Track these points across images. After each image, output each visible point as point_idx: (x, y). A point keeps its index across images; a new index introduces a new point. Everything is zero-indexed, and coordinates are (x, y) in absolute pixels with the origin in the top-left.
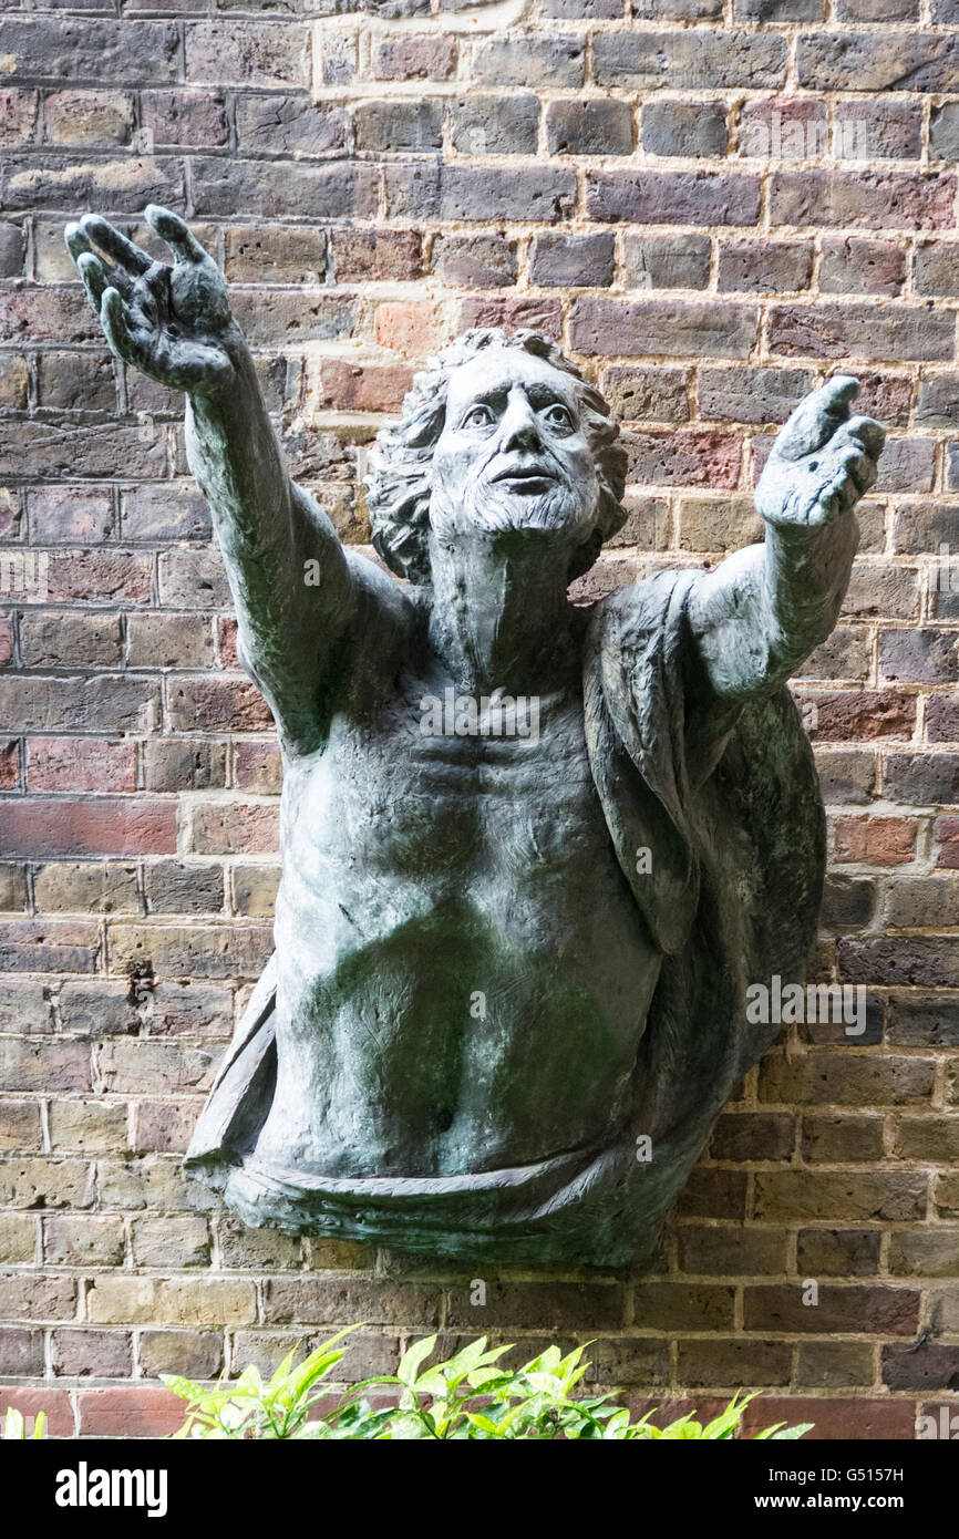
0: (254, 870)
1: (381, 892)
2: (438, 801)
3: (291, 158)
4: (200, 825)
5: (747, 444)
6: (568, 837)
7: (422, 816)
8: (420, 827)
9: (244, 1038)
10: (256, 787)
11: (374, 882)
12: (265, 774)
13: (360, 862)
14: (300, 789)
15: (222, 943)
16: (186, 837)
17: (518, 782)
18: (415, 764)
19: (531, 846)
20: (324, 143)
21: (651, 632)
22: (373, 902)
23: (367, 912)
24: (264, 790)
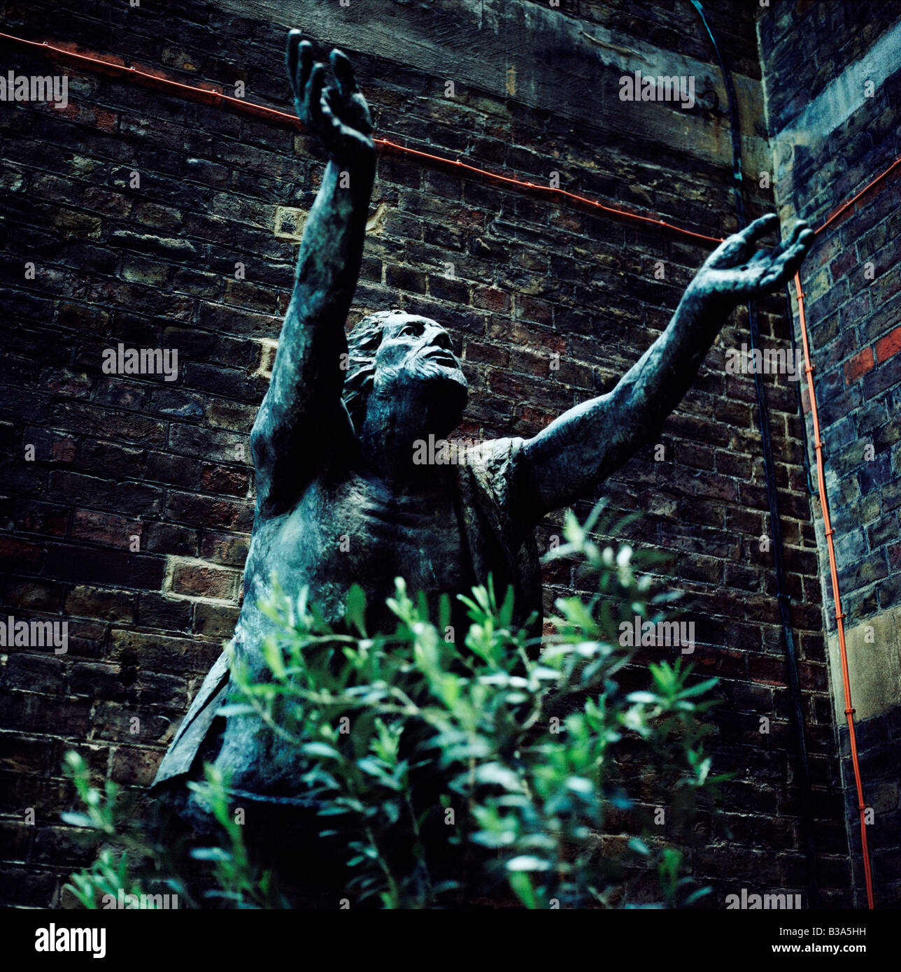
0: (208, 607)
1: (335, 592)
2: (375, 540)
3: (261, 257)
4: (177, 575)
5: (482, 430)
6: (451, 573)
7: (366, 547)
8: (364, 554)
9: (201, 705)
10: (214, 559)
11: (331, 586)
12: (220, 552)
13: (322, 572)
14: (271, 536)
15: (184, 649)
16: (168, 582)
17: (422, 537)
18: (362, 516)
19: (430, 575)
20: (279, 255)
21: (502, 461)
22: (330, 598)
23: (324, 605)
24: (219, 561)
